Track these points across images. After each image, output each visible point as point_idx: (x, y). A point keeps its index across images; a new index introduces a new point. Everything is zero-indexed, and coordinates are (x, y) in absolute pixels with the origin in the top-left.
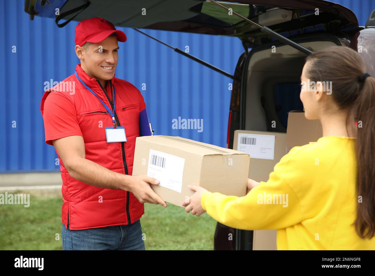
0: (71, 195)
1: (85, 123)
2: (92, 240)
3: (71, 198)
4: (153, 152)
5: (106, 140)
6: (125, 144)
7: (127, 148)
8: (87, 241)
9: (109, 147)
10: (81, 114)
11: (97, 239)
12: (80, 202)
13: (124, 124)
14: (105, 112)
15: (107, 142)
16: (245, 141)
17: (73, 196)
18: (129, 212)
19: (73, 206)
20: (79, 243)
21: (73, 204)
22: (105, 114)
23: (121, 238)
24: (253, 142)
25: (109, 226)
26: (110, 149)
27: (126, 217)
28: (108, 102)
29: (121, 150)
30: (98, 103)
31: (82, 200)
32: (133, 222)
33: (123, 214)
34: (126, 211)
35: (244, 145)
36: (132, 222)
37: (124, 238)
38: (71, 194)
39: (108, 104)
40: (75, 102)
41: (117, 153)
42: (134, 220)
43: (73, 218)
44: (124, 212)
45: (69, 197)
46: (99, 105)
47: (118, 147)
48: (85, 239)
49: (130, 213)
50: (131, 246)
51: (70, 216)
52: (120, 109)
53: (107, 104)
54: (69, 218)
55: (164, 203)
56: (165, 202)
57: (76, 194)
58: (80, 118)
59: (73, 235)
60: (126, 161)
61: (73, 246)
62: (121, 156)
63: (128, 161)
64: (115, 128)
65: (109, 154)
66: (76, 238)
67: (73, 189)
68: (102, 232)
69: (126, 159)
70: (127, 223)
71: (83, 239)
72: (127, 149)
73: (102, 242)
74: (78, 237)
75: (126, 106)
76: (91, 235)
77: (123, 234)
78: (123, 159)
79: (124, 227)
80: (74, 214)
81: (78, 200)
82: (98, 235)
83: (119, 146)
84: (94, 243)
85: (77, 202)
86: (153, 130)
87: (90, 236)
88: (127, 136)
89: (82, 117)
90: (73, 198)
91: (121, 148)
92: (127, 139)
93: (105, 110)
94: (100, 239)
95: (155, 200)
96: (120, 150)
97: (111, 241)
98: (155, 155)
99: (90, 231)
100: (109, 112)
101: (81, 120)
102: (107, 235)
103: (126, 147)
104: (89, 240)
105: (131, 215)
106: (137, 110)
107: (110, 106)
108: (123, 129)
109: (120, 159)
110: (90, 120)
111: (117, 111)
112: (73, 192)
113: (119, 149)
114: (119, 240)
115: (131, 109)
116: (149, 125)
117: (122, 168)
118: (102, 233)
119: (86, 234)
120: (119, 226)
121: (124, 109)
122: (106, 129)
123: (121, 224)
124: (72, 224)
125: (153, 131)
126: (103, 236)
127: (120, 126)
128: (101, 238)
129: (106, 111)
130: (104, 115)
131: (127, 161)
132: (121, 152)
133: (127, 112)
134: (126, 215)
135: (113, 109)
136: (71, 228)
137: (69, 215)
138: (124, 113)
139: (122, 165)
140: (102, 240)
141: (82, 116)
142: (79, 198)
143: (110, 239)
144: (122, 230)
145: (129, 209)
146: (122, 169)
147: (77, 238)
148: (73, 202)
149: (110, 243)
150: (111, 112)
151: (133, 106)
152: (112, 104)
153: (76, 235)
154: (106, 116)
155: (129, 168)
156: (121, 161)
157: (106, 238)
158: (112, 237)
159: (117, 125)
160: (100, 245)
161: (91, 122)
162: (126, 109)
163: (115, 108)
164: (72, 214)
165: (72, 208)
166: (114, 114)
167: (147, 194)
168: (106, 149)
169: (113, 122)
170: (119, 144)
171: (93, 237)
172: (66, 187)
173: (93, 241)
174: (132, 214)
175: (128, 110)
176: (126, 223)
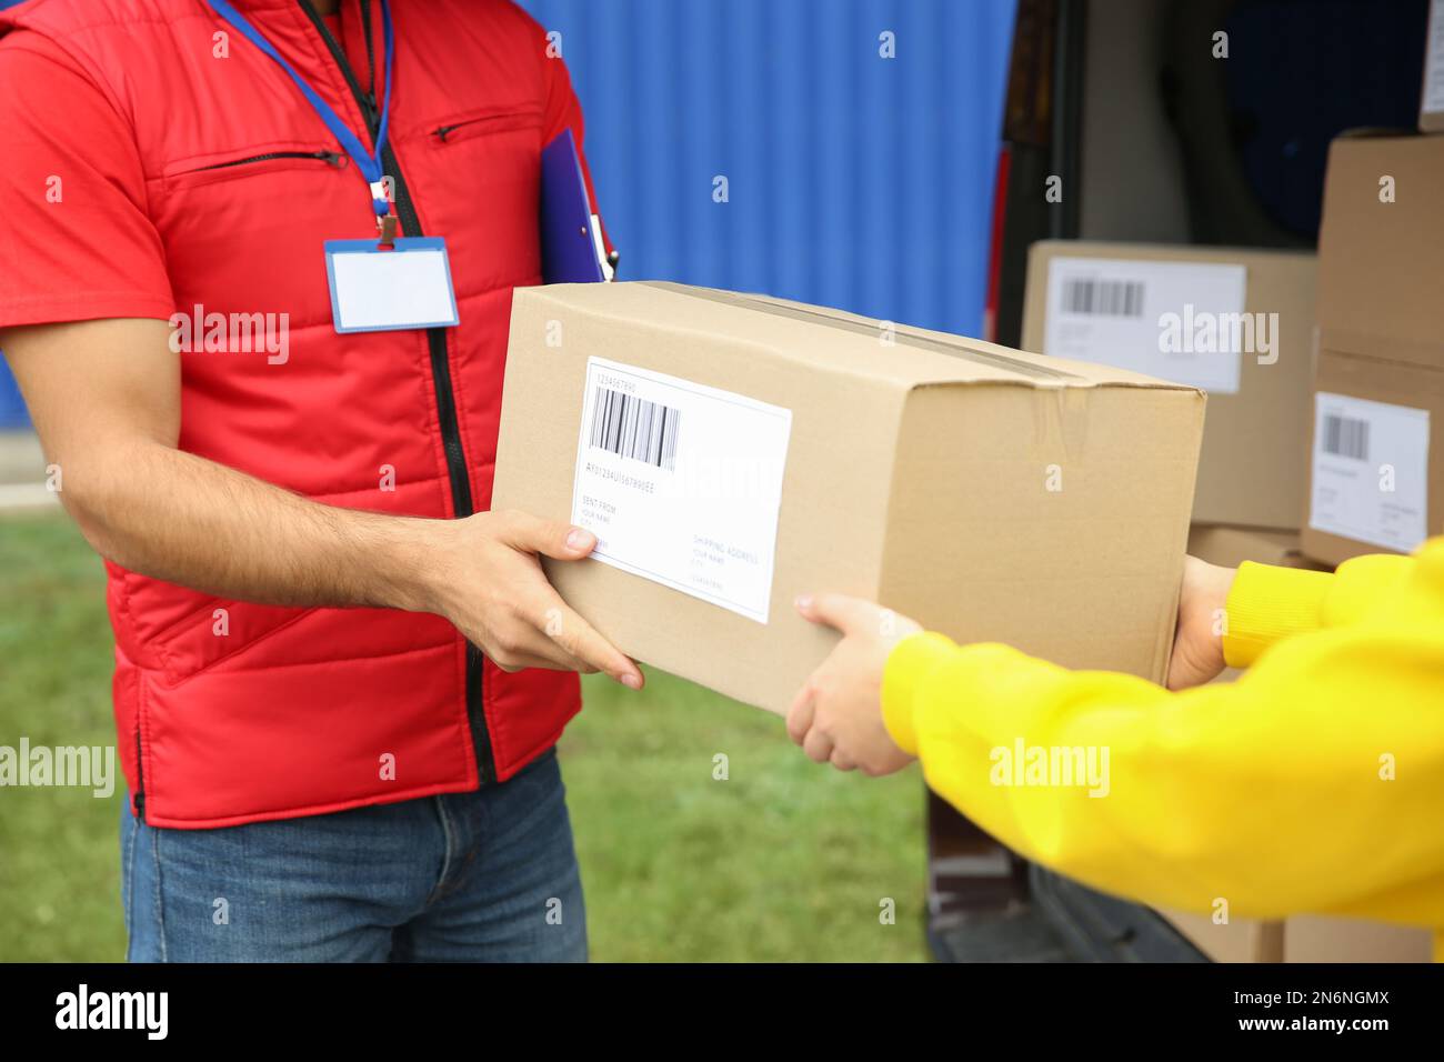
0: (142, 635)
1: (195, 222)
2: (269, 882)
3: (148, 647)
4: (602, 374)
5: (329, 319)
6: (449, 338)
7: (461, 360)
8: (241, 888)
9: (352, 358)
10: (169, 170)
11: (302, 876)
12: (193, 672)
13: (442, 222)
14: (327, 155)
15: (339, 331)
16: (1083, 297)
17: (160, 638)
18: (484, 719)
19: (159, 692)
20: (201, 900)
21: (159, 684)
22: (322, 163)
23: (442, 862)
24: (1128, 301)
25: (369, 801)
26: (362, 366)
27: (469, 748)
28: (347, 94)
29: (428, 371)
30: (283, 98)
31: (207, 665)
32: (509, 772)
33: (447, 734)
34: (464, 716)
35: (1080, 319)
36: (503, 773)
37: (461, 862)
38: (142, 627)
39: (347, 108)
40: (134, 97)
41: (407, 392)
42: (510, 765)
43: (162, 761)
44: (454, 722)
45: (137, 642)
46: (291, 117)
47: (405, 361)
48: (232, 875)
49: (488, 722)
50: (499, 900)
51: (144, 749)
52: (420, 133)
53: (341, 110)
54: (143, 758)
55: (627, 666)
56: (635, 662)
57: (173, 630)
58: (169, 197)
59: (166, 850)
60: (462, 433)
61: (170, 911)
62: (428, 408)
63: (472, 434)
64: (388, 246)
65: (351, 401)
66: (182, 870)
67: (157, 598)
68: (331, 836)
69: (460, 423)
70: (471, 784)
71: (217, 878)
72: (463, 365)
73: (330, 889)
74: (193, 866)
75: (456, 115)
76: (265, 856)
77: (451, 837)
78: (442, 427)
79: (456, 801)
80: (166, 740)
81: (186, 661)
82: (306, 855)
83: (410, 351)
84: (284, 897)
85: (180, 675)
86: (614, 254)
87: (262, 862)
88: (460, 296)
89: (181, 186)
90: (159, 648)
91: (427, 360)
92: (461, 312)
93: (328, 137)
94: (315, 878)
95: (572, 653)
96: (419, 374)
97: (387, 879)
98: (620, 391)
99: (256, 833)
100: (349, 150)
101: (174, 204)
102: (356, 851)
103: (456, 355)
104: (254, 883)
105: (499, 733)
106: (528, 140)
107: (358, 118)
108: (439, 250)
109: (422, 422)
110: (224, 208)
111: (405, 149)
112: (157, 618)
113: (417, 368)
114: (432, 873)
115: (484, 133)
116: (586, 224)
117: (435, 476)
118: (327, 842)
119: (234, 848)
120: (432, 799)
121: (442, 137)
122: (333, 252)
123: (437, 789)
124: (160, 792)
125: (612, 262)
126: (334, 858)
127: (420, 234)
128: (324, 867)
129: (333, 147)
130: (322, 168)
131: (466, 435)
132: (430, 384)
133: (461, 150)
134: (467, 736)
135: (374, 130)
136: (155, 815)
137: (139, 746)
138: (443, 158)
139: (435, 464)
140: (331, 880)
141: (177, 182)
142: (187, 648)
143: (376, 870)
144: (448, 817)
145: (485, 702)
146: (436, 482)
147: (190, 872)
148: (159, 675)
149: (375, 891)
150: (366, 156)
151: (500, 118)
152: (369, 108)
153: (180, 851)
154: (333, 175)
155: (475, 471)
156: (426, 439)
157: (352, 868)
158: (390, 862)
159: (399, 229)
160: (317, 909)
161: (233, 214)
162: (454, 131)
163: (390, 126)
164: (156, 740)
165: (152, 704)
166: (383, 162)
167: (521, 618)
168: (336, 370)
169: (375, 208)
170: (411, 340)
171: (276, 863)
172: (119, 585)
173: (276, 887)
174: (501, 729)
175: (467, 138)
176: (465, 780)
